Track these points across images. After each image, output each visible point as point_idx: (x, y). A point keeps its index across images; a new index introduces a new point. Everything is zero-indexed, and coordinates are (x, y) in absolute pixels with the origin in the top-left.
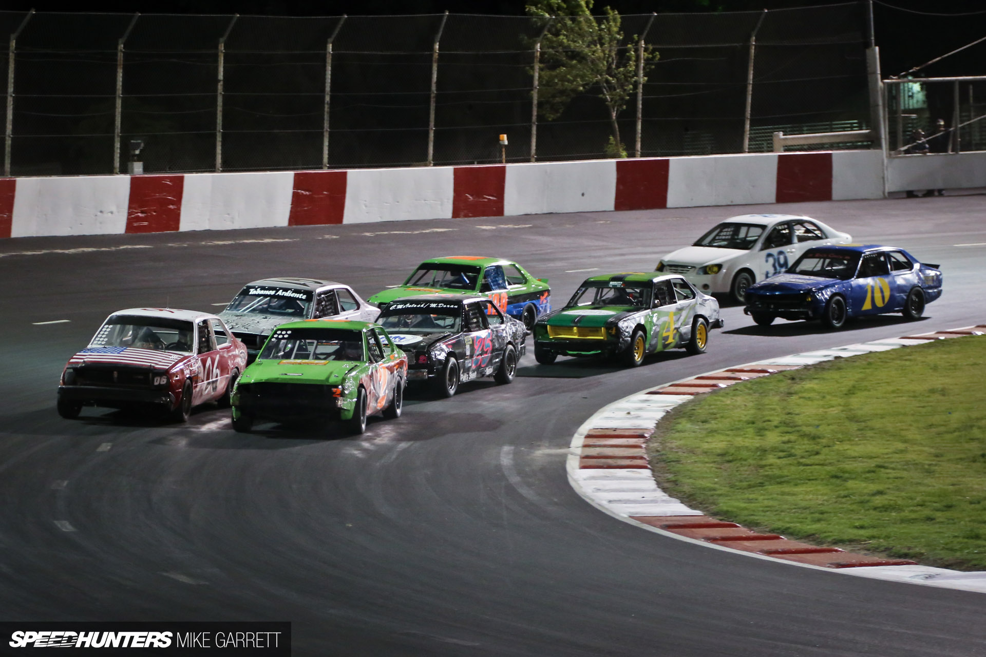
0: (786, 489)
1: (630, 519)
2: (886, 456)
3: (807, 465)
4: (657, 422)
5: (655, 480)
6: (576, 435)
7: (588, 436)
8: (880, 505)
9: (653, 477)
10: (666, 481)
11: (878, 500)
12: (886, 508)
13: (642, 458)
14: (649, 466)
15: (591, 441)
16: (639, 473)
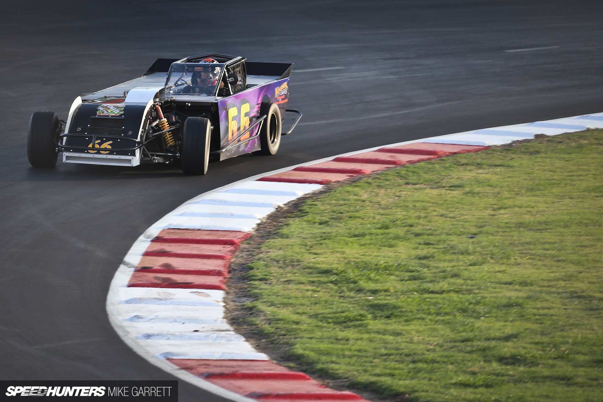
0: (393, 325)
1: (168, 362)
2: (545, 283)
3: (433, 292)
4: (259, 222)
5: (224, 306)
6: (141, 238)
7: (157, 240)
8: (508, 355)
9: (224, 302)
10: (240, 308)
11: (507, 349)
12: (514, 360)
13: (219, 273)
14: (224, 286)
15: (158, 247)
16: (207, 296)
